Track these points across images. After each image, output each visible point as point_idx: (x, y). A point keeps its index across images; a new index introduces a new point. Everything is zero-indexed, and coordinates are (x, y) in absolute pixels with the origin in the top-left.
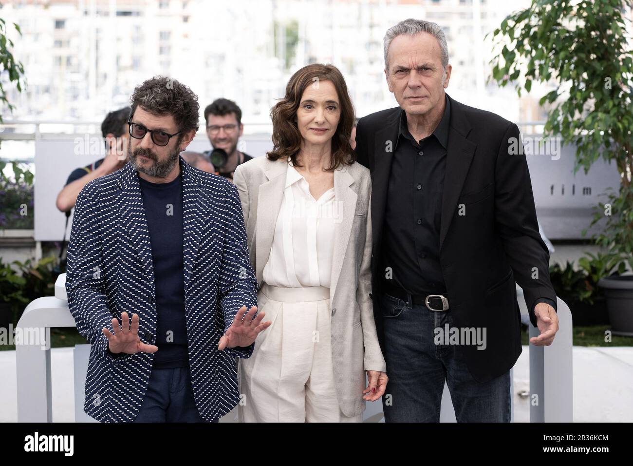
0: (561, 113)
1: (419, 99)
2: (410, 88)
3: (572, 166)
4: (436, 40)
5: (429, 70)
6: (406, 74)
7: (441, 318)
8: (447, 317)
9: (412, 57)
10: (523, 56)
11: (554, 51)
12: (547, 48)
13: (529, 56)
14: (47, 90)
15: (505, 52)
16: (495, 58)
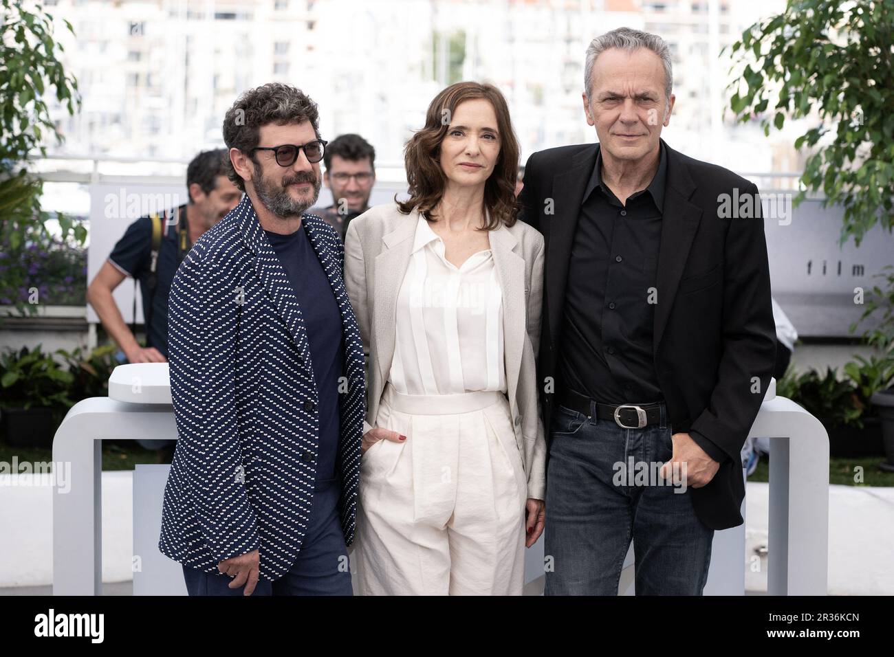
0: (824, 160)
1: (635, 139)
2: (622, 122)
3: (838, 235)
4: (659, 60)
5: (650, 101)
6: (619, 104)
7: (634, 438)
8: (642, 438)
9: (628, 81)
10: (773, 79)
11: (816, 75)
12: (806, 69)
13: (781, 80)
14: (117, 120)
15: (748, 74)
16: (734, 82)
